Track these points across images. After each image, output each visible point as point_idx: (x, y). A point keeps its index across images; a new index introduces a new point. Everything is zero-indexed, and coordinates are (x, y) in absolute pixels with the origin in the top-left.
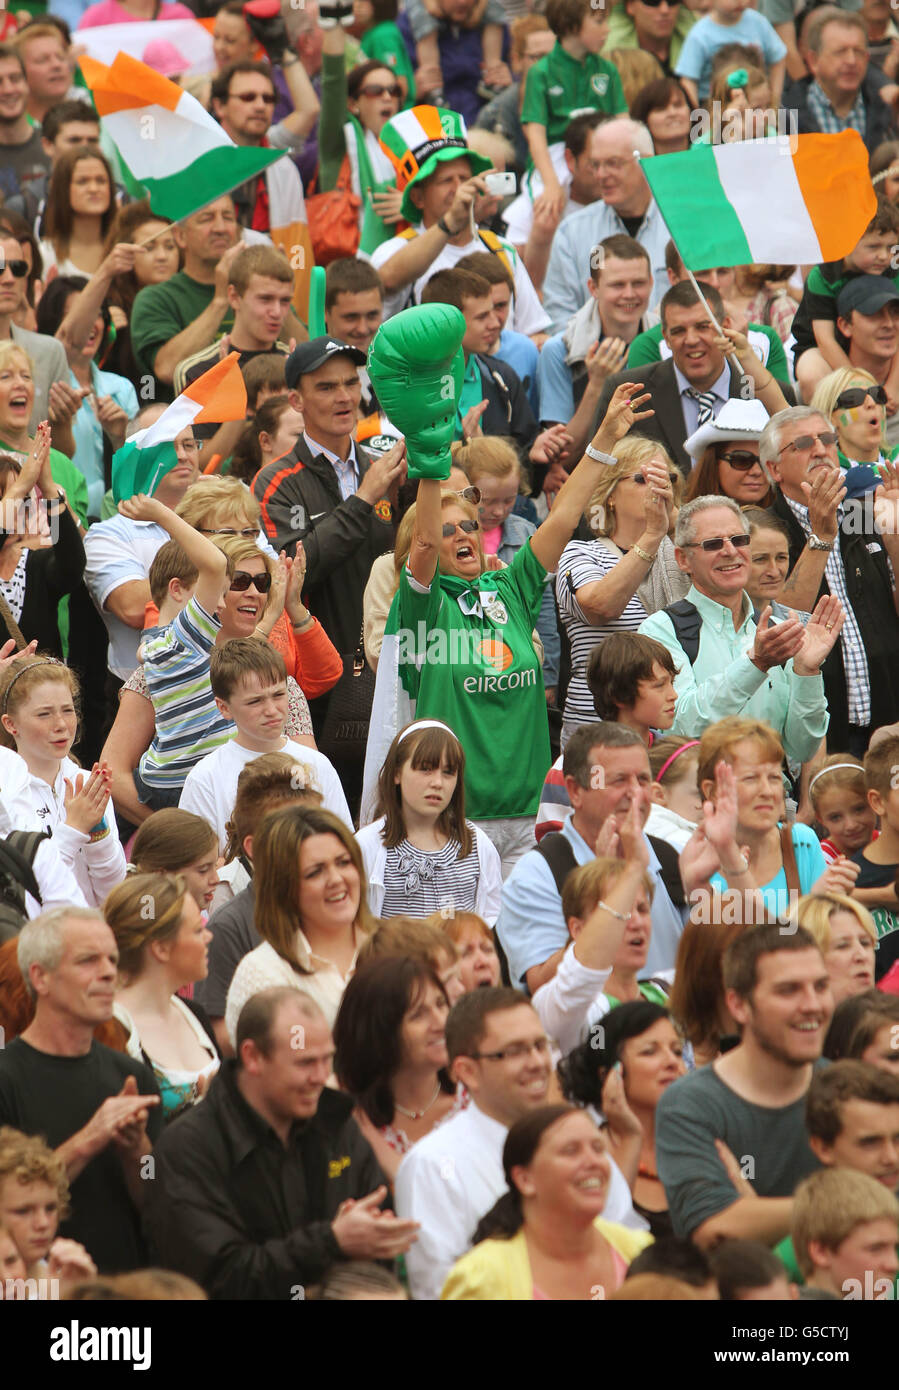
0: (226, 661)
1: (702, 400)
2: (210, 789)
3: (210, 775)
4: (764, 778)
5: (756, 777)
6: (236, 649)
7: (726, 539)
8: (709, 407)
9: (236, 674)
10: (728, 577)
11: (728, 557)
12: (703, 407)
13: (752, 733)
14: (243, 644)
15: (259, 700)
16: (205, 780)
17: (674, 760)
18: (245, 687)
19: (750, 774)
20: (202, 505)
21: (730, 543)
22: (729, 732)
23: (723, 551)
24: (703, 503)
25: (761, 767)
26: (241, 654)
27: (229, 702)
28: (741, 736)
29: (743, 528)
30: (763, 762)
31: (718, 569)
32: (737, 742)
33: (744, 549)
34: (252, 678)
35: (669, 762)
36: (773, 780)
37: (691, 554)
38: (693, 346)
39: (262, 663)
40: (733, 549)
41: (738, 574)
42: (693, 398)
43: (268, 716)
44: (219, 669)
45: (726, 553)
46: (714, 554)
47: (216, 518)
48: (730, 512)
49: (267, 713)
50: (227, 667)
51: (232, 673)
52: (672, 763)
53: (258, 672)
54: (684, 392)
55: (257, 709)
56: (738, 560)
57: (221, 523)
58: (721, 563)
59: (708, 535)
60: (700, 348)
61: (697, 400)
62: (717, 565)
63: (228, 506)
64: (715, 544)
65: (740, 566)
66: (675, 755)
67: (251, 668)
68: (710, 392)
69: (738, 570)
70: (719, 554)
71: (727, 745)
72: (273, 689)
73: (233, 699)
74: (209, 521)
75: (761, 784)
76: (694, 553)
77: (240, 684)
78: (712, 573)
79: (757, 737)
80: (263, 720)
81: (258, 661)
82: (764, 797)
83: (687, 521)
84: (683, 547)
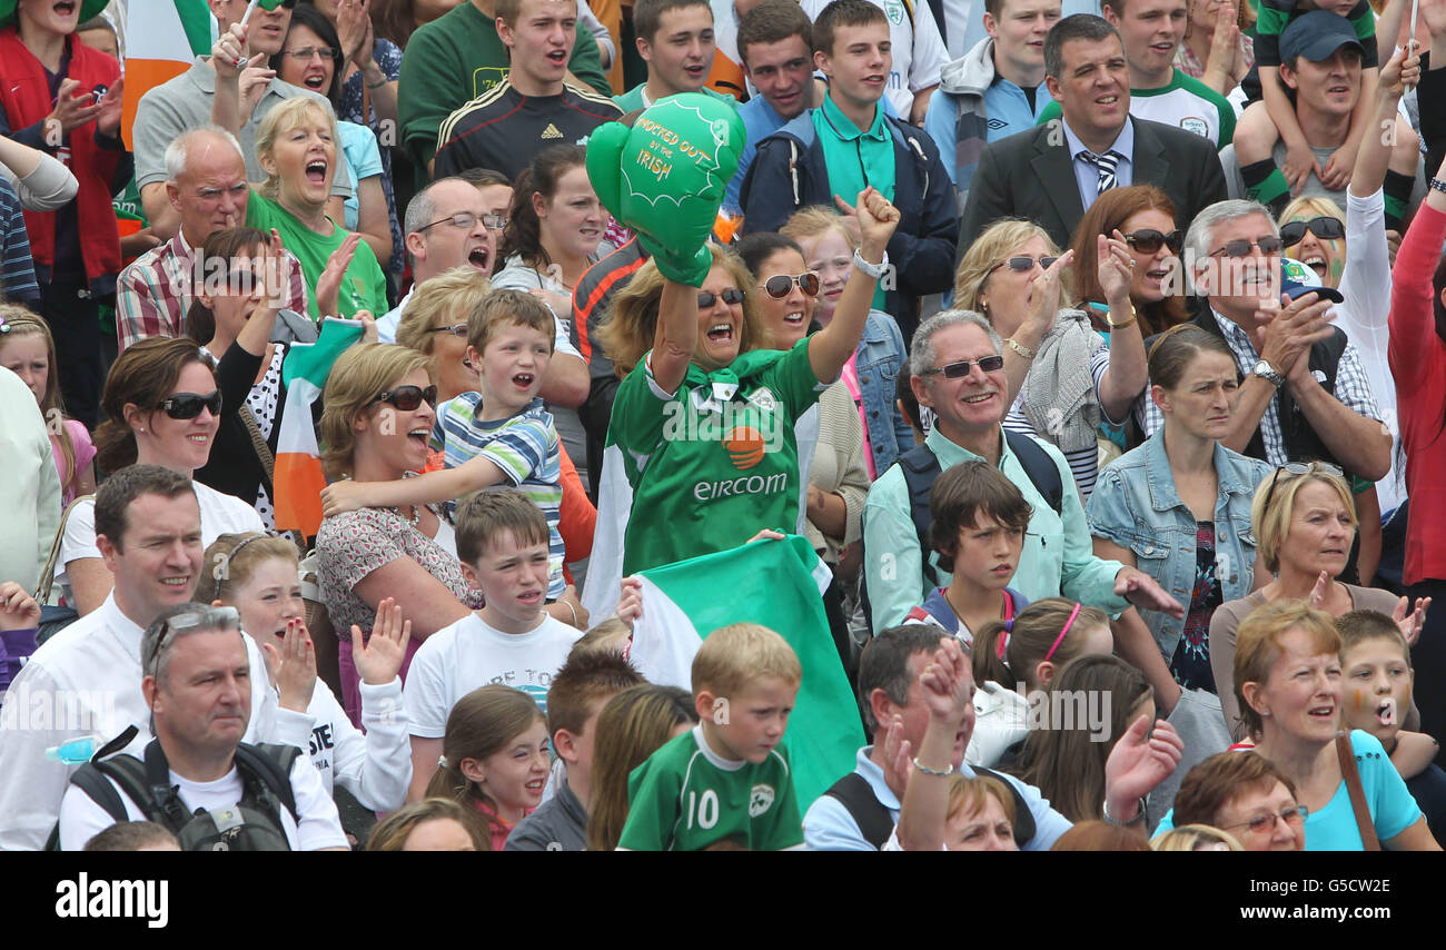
0: (474, 516)
1: (1101, 163)
2: (440, 675)
3: (440, 657)
4: (1322, 674)
5: (1313, 671)
6: (488, 501)
7: (973, 363)
8: (1112, 172)
9: (486, 531)
10: (976, 410)
11: (976, 384)
12: (1104, 173)
13: (1301, 619)
14: (497, 496)
15: (514, 564)
16: (435, 663)
17: (1069, 629)
18: (496, 547)
19: (1304, 669)
20: (434, 299)
21: (978, 368)
22: (1273, 620)
23: (968, 377)
24: (943, 319)
25: (1317, 660)
26: (493, 508)
27: (477, 567)
28: (1288, 623)
29: (994, 347)
30: (1319, 653)
31: (964, 400)
32: (1285, 630)
33: (996, 374)
34: (507, 536)
35: (1061, 636)
36: (1331, 675)
37: (930, 383)
38: (1104, 87)
39: (518, 518)
40: (982, 375)
41: (991, 405)
42: (1090, 161)
43: (524, 585)
44: (466, 526)
45: (973, 380)
46: (958, 381)
47: (451, 312)
48: (977, 329)
49: (523, 581)
50: (475, 522)
51: (481, 529)
52: (1065, 637)
53: (513, 528)
54: (1077, 156)
55: (511, 575)
56: (989, 388)
57: (458, 318)
58: (968, 393)
59: (951, 359)
60: (1113, 91)
61: (1096, 164)
62: (963, 396)
63: (465, 297)
64: (960, 369)
65: (992, 394)
66: (1067, 626)
67: (504, 523)
68: (1111, 153)
69: (989, 401)
70: (965, 382)
71: (1272, 636)
72: (532, 550)
73: (482, 562)
74: (443, 318)
75: (1317, 680)
76: (935, 383)
77: (491, 542)
78: (957, 405)
79: (1308, 622)
80: (519, 590)
81: (514, 515)
82: (1324, 696)
83: (924, 342)
84: (920, 375)
